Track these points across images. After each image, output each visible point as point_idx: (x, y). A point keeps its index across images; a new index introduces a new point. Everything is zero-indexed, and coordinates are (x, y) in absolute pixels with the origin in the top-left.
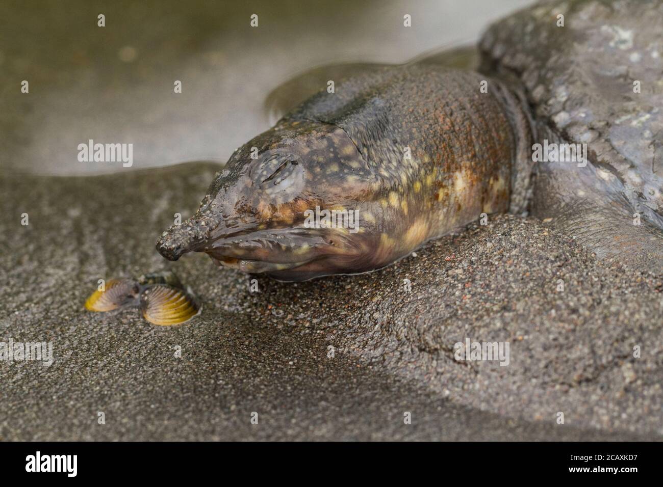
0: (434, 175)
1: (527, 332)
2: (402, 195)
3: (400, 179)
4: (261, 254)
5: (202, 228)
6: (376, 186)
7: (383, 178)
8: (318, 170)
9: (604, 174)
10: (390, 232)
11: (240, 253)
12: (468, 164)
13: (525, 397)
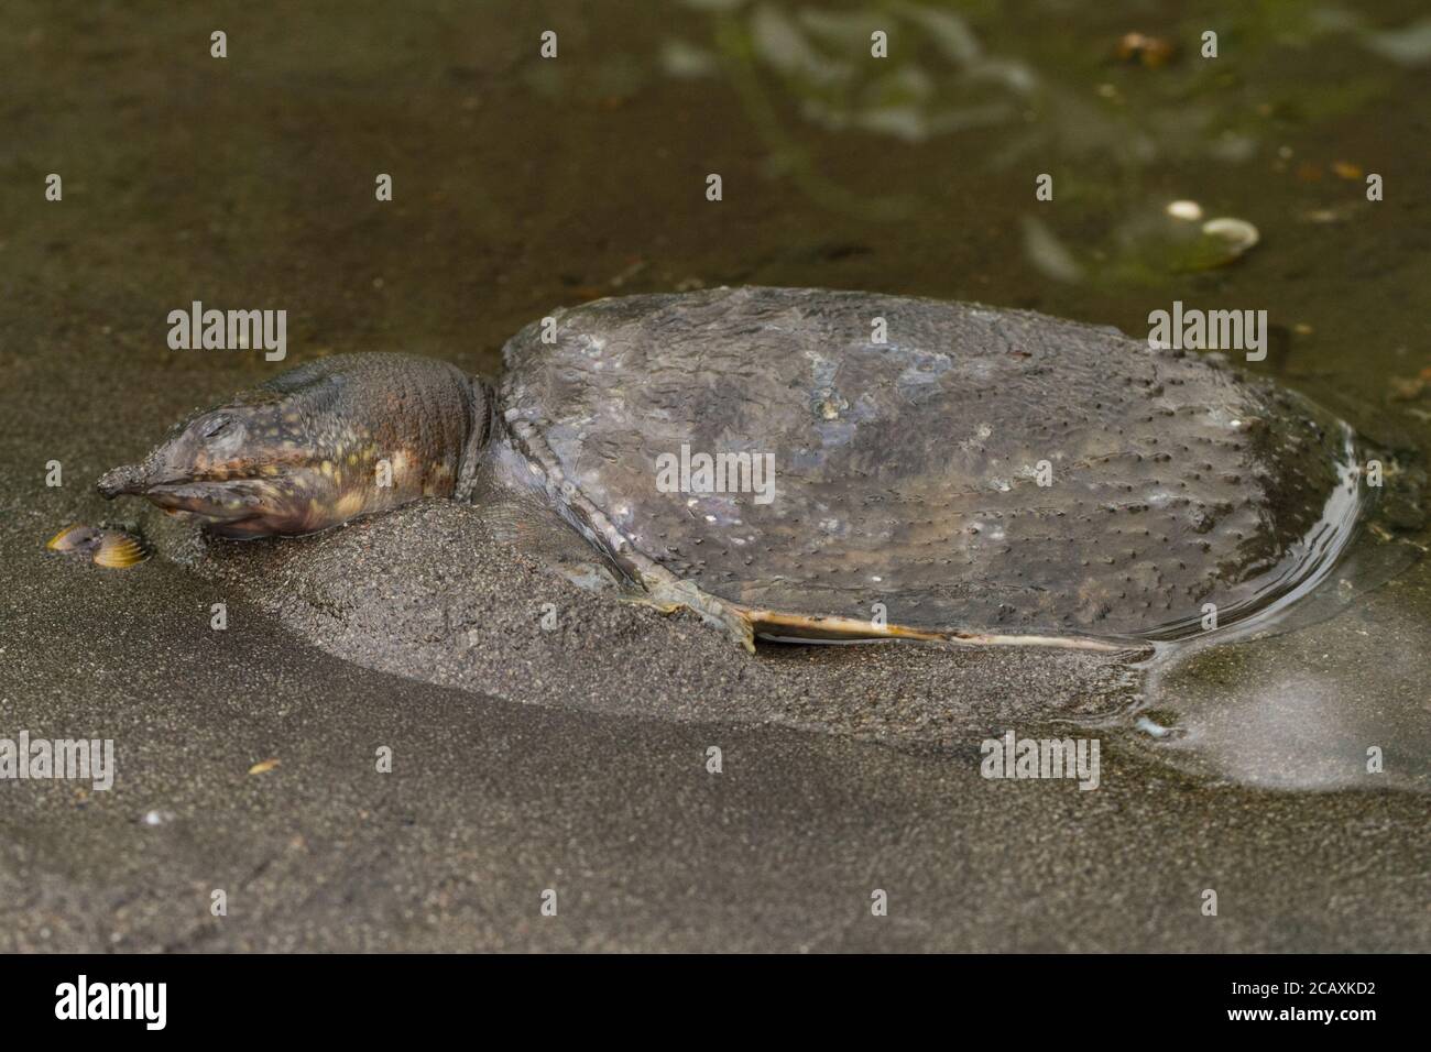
0: (372, 450)
1: (395, 593)
2: (336, 465)
3: (335, 449)
4: (194, 505)
5: (140, 474)
6: (310, 453)
7: (319, 447)
8: (258, 432)
9: (534, 468)
10: (320, 500)
11: (175, 501)
12: (409, 445)
13: (380, 651)
